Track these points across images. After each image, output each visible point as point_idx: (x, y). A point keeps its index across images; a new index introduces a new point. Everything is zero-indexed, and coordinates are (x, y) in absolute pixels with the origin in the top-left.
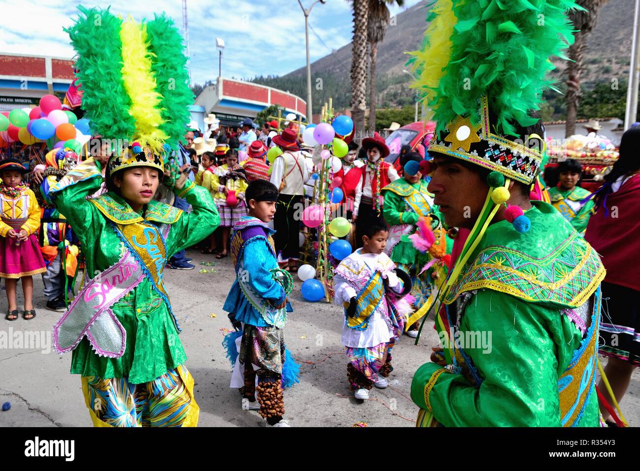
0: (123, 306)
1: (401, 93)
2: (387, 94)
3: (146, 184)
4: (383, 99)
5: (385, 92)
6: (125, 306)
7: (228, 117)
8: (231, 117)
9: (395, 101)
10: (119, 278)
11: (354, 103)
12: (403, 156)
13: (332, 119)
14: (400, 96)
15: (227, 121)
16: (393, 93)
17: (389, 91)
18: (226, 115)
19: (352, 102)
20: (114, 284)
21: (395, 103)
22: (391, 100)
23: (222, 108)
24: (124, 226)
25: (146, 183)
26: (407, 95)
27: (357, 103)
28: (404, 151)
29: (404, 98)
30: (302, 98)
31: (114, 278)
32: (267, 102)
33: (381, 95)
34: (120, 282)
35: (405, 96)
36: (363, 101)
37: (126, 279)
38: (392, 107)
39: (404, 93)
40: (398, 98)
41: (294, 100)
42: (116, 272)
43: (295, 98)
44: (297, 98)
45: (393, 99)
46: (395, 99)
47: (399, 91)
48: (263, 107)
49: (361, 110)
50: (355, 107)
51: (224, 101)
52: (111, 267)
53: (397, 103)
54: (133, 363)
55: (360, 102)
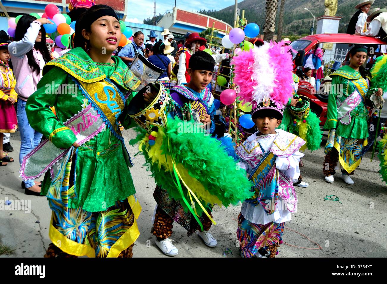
0: (84, 149)
1: (302, 26)
2: (291, 26)
3: (110, 33)
4: (288, 29)
5: (291, 25)
6: (86, 149)
7: (179, 35)
8: (181, 36)
9: (297, 32)
10: (82, 125)
11: (266, 26)
12: (298, 58)
13: (244, 25)
14: (301, 28)
15: (178, 38)
16: (296, 25)
17: (294, 24)
18: (178, 34)
19: (265, 26)
20: (78, 130)
21: (296, 33)
22: (294, 31)
23: (175, 29)
24: (87, 84)
25: (111, 31)
26: (306, 28)
27: (268, 26)
28: (299, 55)
29: (303, 30)
30: (231, 25)
31: (79, 125)
32: (205, 25)
33: (287, 27)
34: (84, 129)
35: (305, 28)
36: (273, 25)
37: (88, 127)
38: (294, 35)
39: (304, 27)
40: (299, 30)
41: (225, 26)
42: (80, 120)
43: (226, 25)
44: (227, 24)
45: (296, 30)
46: (297, 30)
47: (301, 25)
48: (203, 30)
49: (271, 31)
50: (267, 29)
51: (177, 24)
52: (75, 115)
53: (298, 33)
54: (89, 195)
55: (271, 26)
